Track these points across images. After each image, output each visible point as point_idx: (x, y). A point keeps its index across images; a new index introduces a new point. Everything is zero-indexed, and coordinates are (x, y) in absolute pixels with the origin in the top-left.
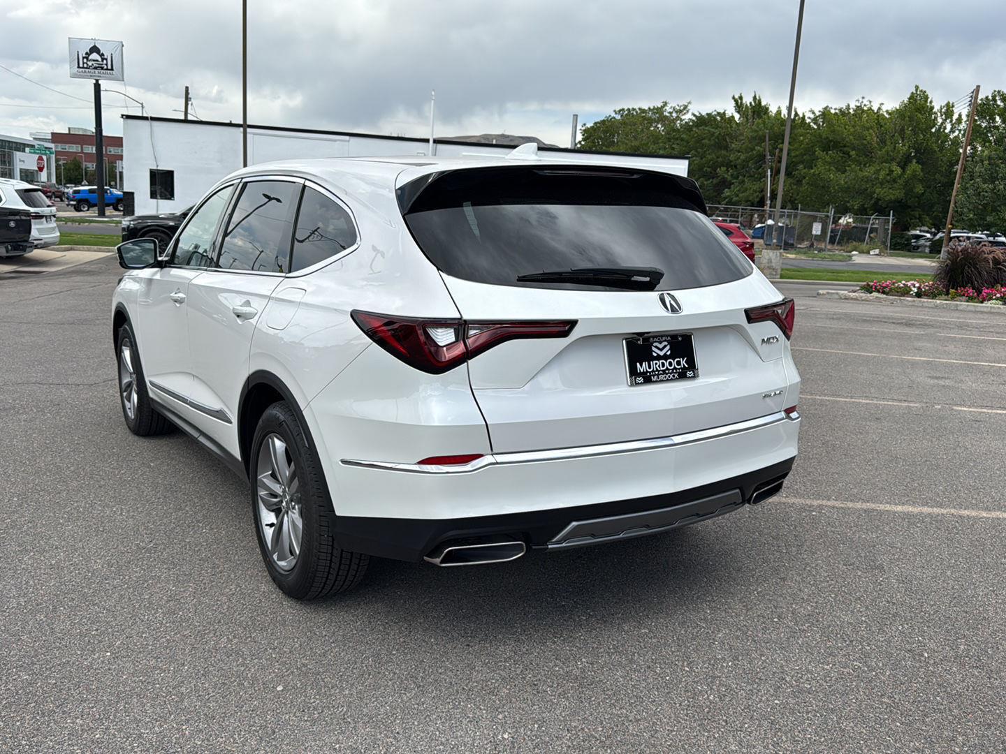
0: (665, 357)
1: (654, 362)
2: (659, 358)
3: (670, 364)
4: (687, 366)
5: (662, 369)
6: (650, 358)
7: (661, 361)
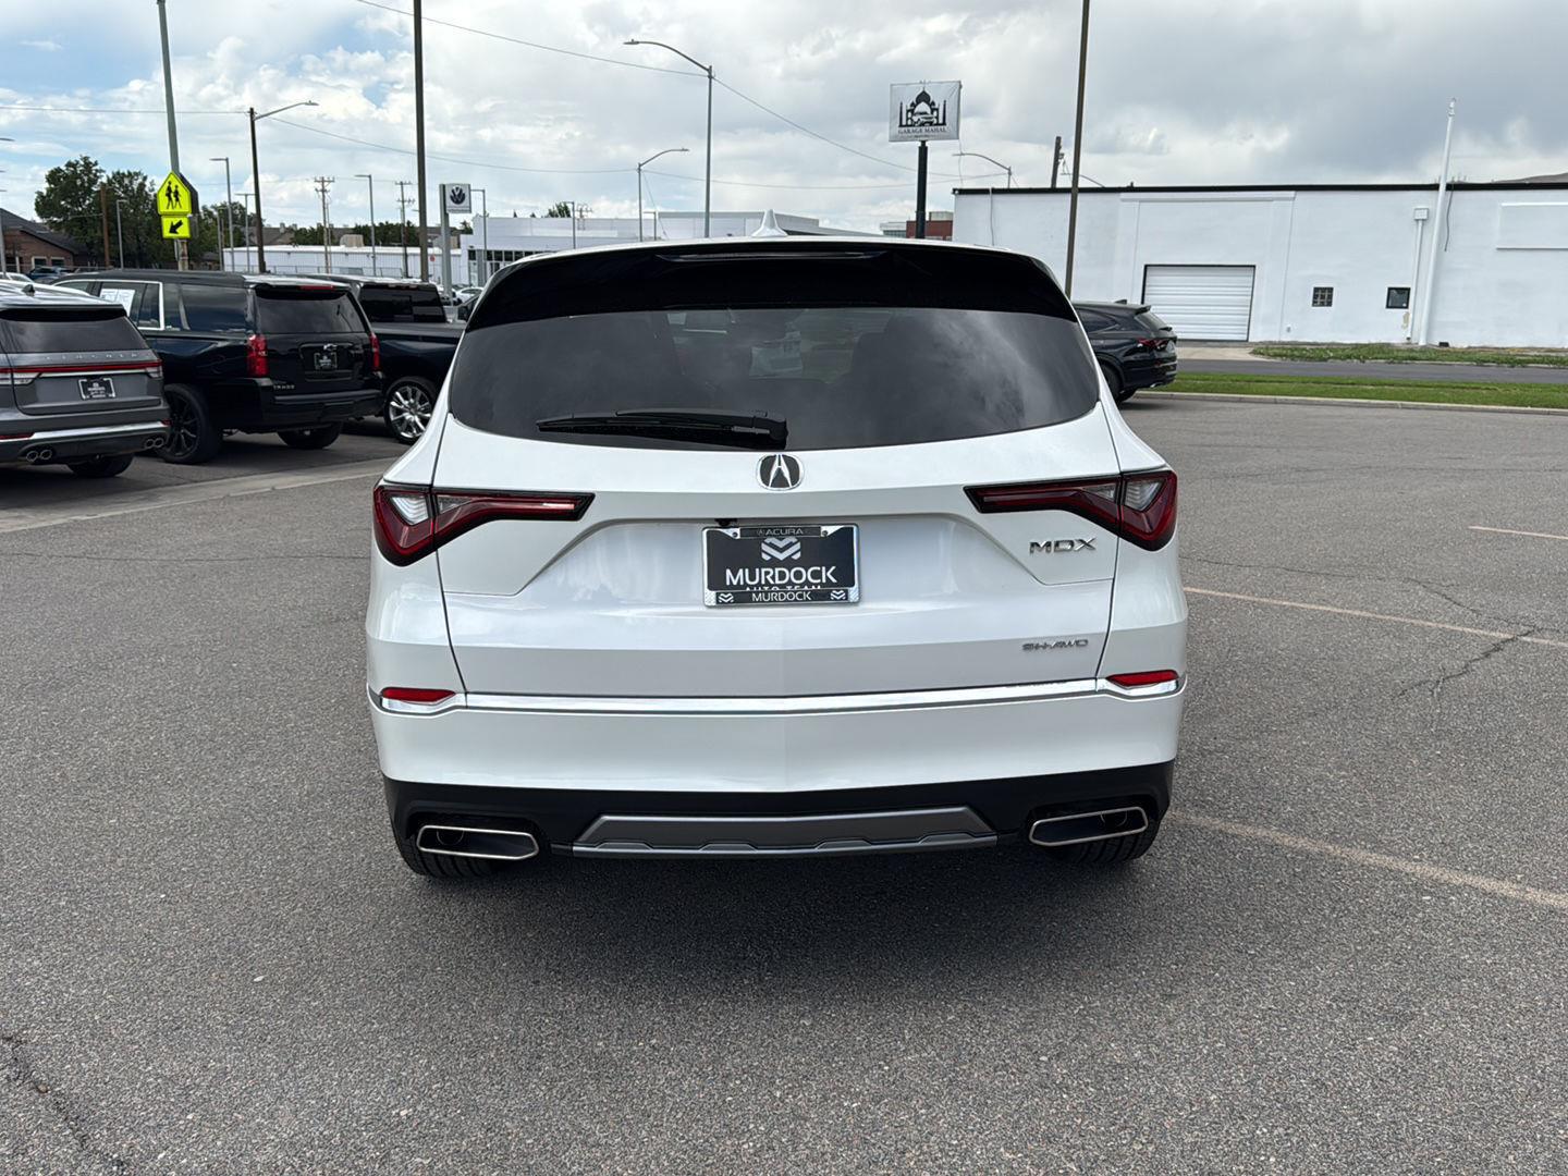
0: (789, 563)
1: (763, 570)
2: (774, 563)
3: (798, 575)
4: (834, 580)
5: (778, 582)
6: (754, 562)
7: (777, 570)
